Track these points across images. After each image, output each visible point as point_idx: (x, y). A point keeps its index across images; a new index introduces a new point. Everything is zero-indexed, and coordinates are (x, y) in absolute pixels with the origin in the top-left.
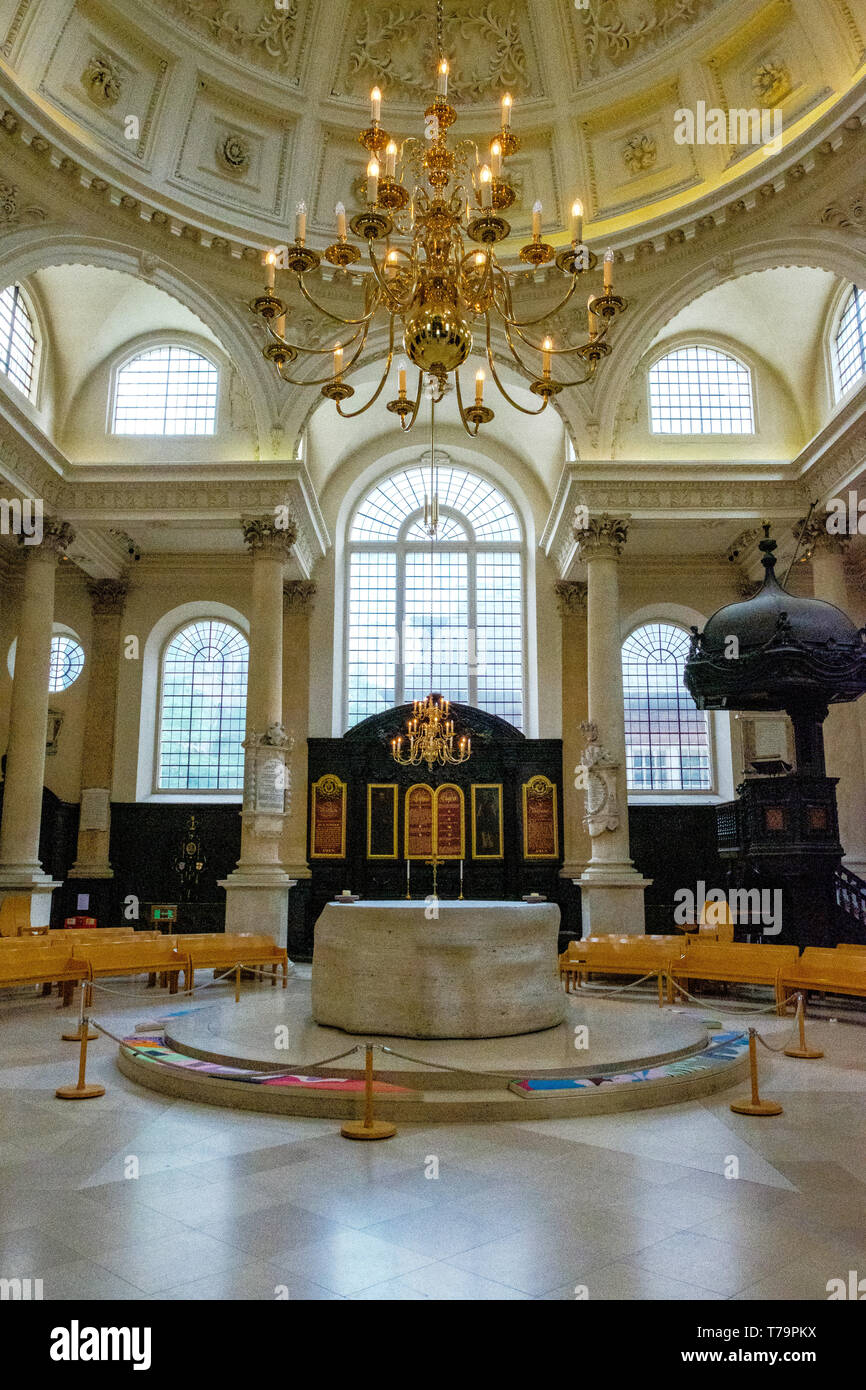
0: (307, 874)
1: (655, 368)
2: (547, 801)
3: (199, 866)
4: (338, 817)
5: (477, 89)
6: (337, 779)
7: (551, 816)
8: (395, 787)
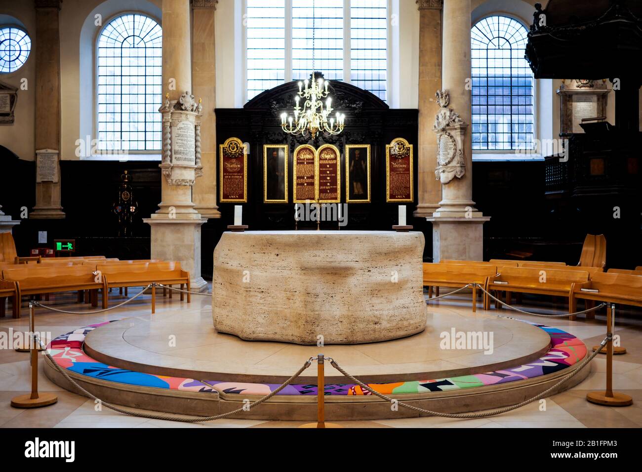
0: (215, 214)
2: (405, 158)
4: (241, 171)
6: (239, 141)
7: (408, 169)
8: (285, 147)
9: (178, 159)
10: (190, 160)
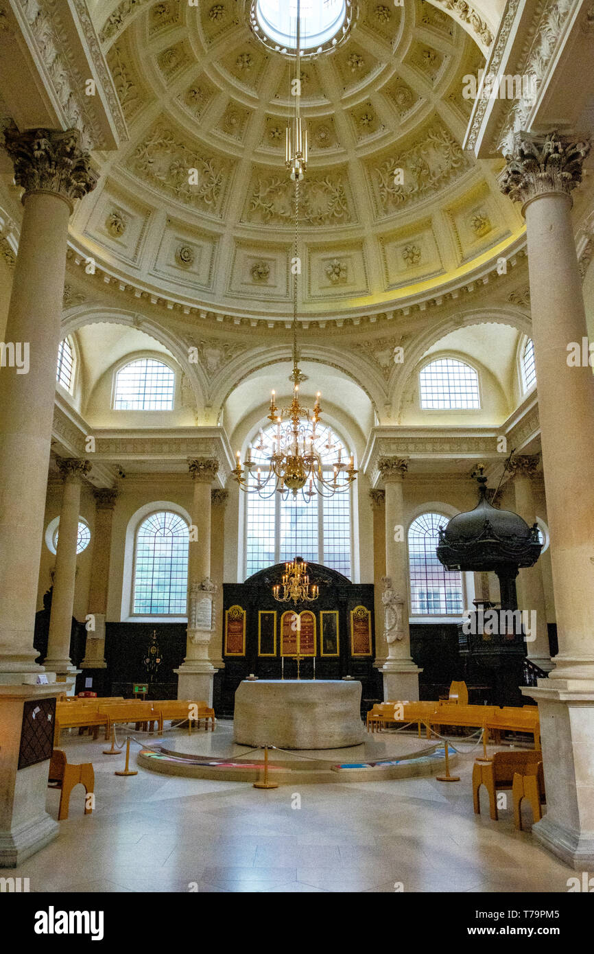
0: (223, 665)
1: (423, 371)
2: (365, 621)
3: (158, 661)
4: (241, 631)
5: (321, 219)
6: (241, 608)
7: (367, 630)
8: (275, 612)
9: (200, 625)
10: (208, 626)
